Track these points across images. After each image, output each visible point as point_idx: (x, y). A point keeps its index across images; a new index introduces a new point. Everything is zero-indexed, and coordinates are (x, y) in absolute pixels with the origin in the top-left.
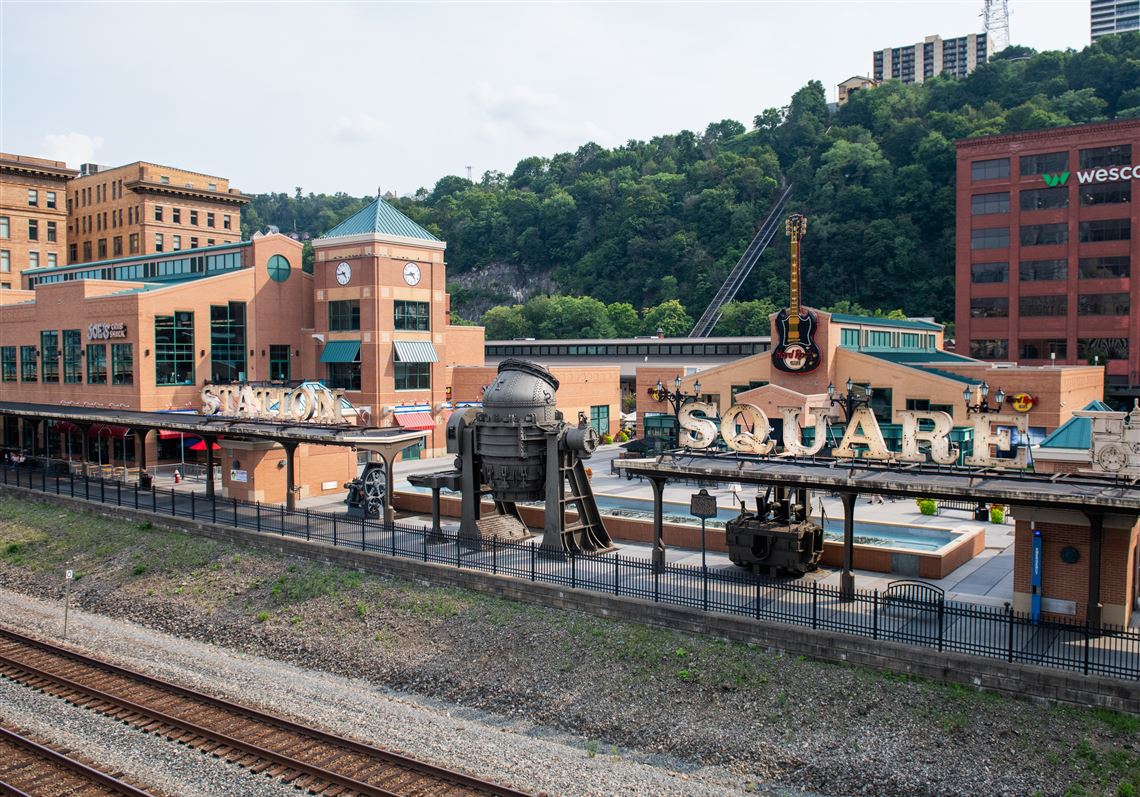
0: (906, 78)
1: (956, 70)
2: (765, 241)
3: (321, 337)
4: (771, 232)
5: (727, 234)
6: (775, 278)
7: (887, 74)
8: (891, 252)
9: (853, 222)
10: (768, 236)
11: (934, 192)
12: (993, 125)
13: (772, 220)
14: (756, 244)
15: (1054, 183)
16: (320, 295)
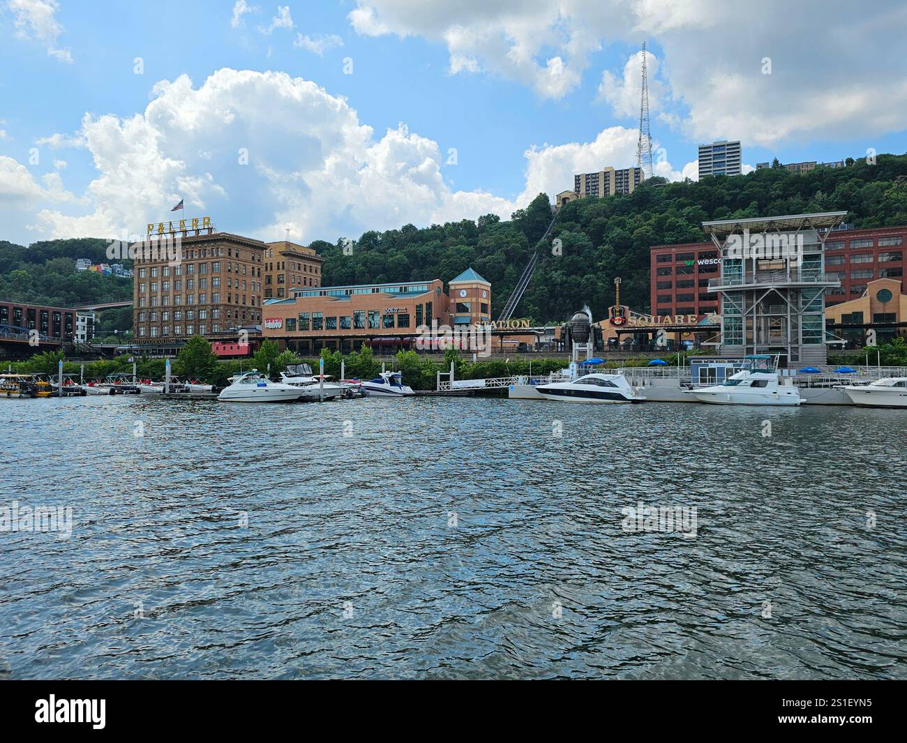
0: (593, 191)
1: (623, 188)
2: (524, 285)
3: (453, 315)
4: (527, 280)
5: (502, 281)
6: (532, 305)
7: (583, 190)
8: (595, 291)
9: (574, 276)
10: (526, 283)
11: (617, 260)
12: (649, 225)
13: (526, 274)
14: (519, 287)
15: (689, 264)
16: (452, 301)
